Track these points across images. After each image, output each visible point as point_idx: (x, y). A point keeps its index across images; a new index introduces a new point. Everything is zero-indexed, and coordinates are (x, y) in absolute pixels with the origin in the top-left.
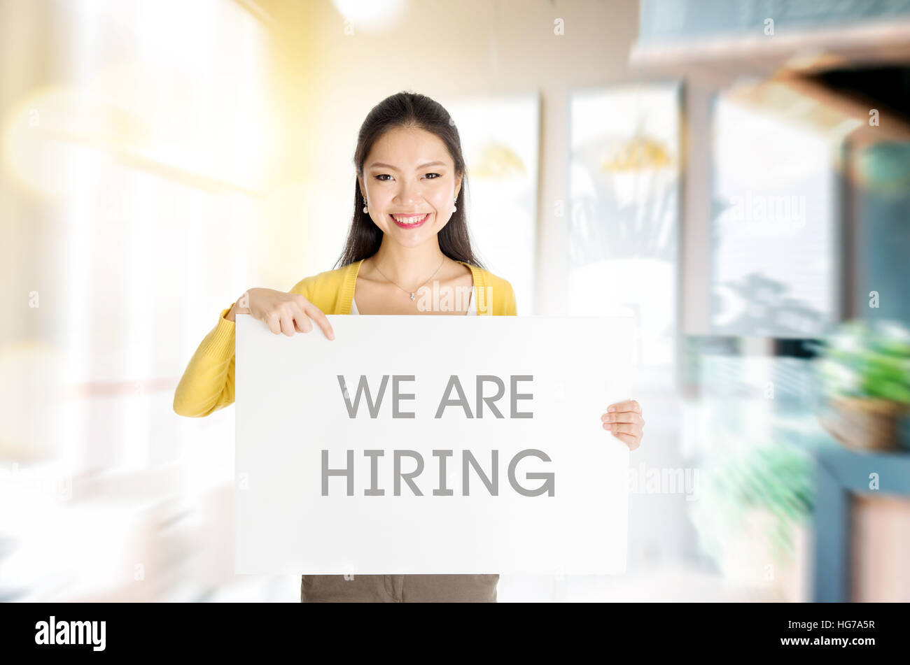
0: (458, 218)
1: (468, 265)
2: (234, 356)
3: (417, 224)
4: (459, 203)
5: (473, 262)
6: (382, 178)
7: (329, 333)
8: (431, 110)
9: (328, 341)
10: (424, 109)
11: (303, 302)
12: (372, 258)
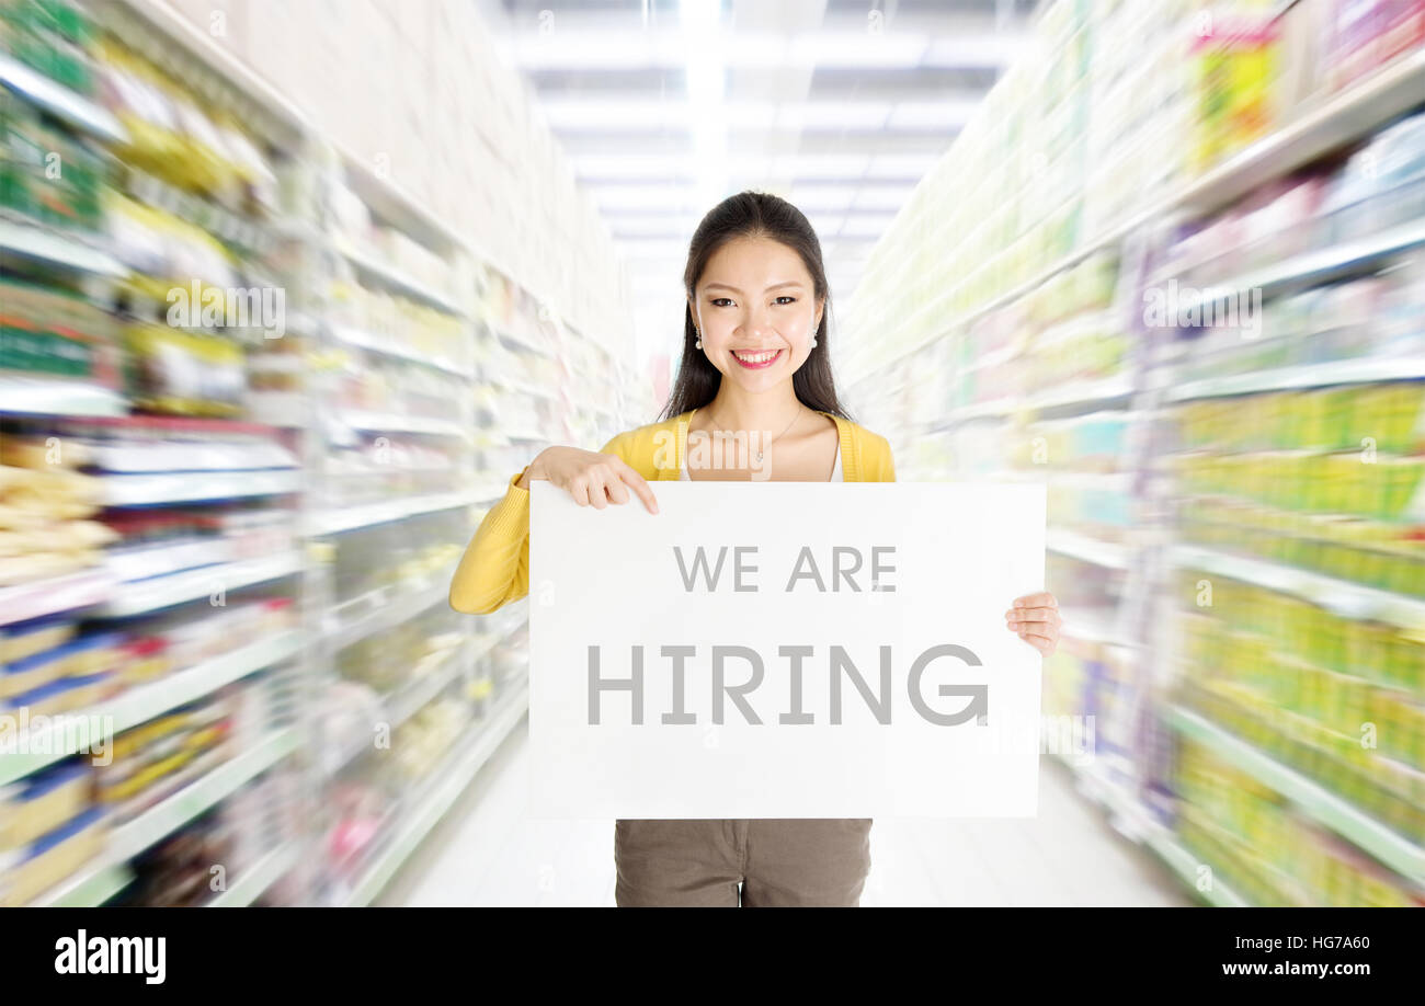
0: (818, 355)
1: (832, 416)
2: (528, 535)
3: (765, 363)
4: (821, 335)
5: (838, 413)
6: (720, 303)
7: (651, 505)
8: (784, 215)
9: (649, 515)
10: (775, 214)
11: (618, 465)
12: (707, 407)
